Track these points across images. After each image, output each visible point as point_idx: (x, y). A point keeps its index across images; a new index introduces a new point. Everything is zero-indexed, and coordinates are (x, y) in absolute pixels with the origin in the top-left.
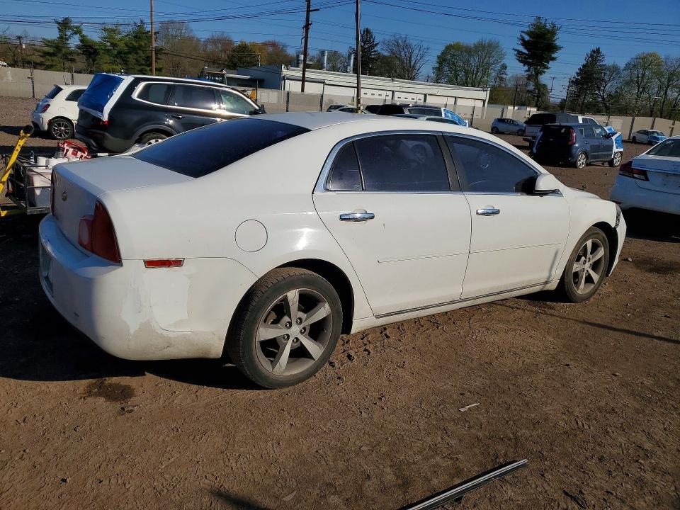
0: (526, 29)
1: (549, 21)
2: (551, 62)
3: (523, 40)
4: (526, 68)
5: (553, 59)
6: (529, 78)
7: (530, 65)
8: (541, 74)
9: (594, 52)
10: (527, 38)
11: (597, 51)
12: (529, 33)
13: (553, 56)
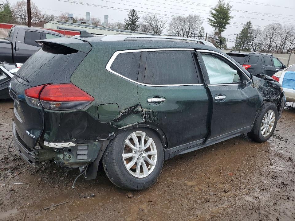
0: (214, 7)
1: (226, 3)
2: (227, 25)
3: (212, 14)
4: (214, 28)
5: (228, 24)
6: (216, 34)
7: (216, 27)
8: (222, 32)
9: (248, 23)
10: (214, 12)
11: (249, 23)
12: (216, 10)
13: (228, 22)
